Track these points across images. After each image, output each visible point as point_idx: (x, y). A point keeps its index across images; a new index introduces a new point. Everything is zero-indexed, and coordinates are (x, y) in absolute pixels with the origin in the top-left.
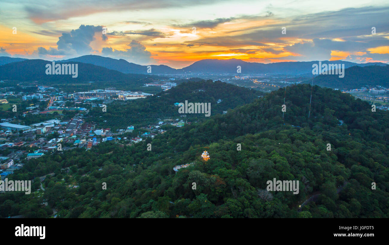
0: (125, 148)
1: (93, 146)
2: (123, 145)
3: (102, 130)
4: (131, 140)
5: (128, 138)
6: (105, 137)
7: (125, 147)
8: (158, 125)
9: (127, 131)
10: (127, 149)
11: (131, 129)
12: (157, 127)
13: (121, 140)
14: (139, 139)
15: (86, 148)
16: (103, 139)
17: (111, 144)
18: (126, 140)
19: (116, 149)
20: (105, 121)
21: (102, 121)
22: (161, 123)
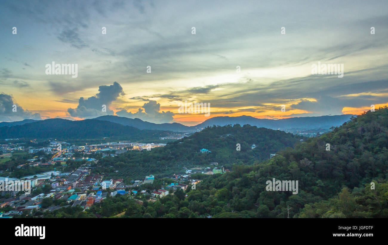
0: (146, 206)
1: (95, 204)
2: (142, 201)
3: (111, 181)
4: (152, 193)
5: (148, 191)
6: (115, 190)
7: (146, 204)
8: (185, 174)
9: (145, 182)
10: (149, 207)
11: (150, 179)
12: (185, 176)
13: (138, 194)
14: (165, 191)
15: (83, 207)
16: (112, 193)
17: (123, 200)
18: (144, 194)
19: (130, 207)
20: (117, 171)
21: (112, 171)
22: (188, 171)
